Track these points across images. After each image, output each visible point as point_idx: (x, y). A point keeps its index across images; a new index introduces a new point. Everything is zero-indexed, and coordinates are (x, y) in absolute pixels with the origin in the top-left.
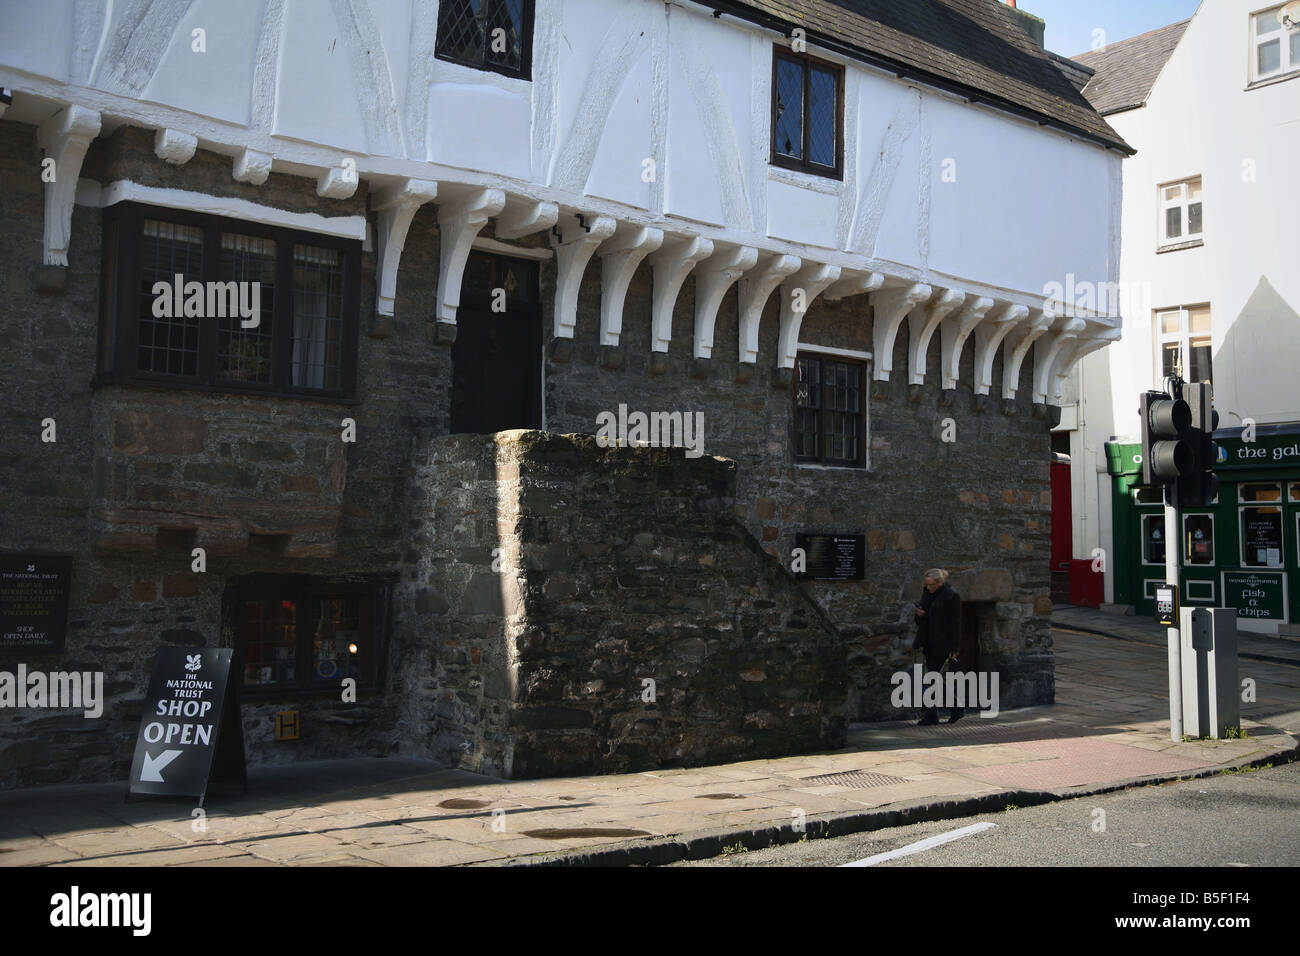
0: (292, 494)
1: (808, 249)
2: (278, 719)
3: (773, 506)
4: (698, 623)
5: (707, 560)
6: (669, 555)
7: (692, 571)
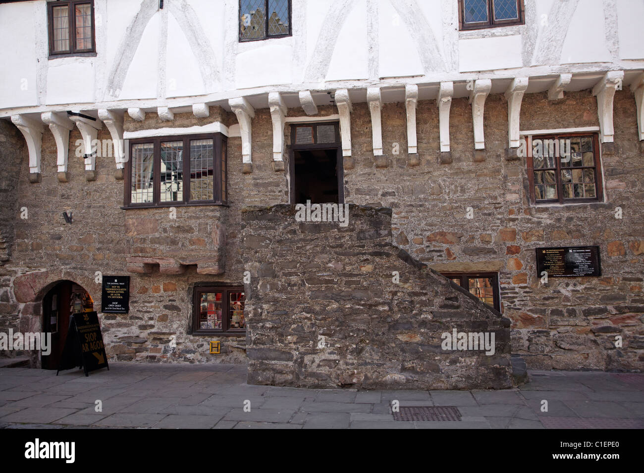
0: (194, 247)
1: (495, 72)
3: (514, 233)
4: (363, 305)
5: (367, 268)
6: (340, 266)
7: (356, 275)
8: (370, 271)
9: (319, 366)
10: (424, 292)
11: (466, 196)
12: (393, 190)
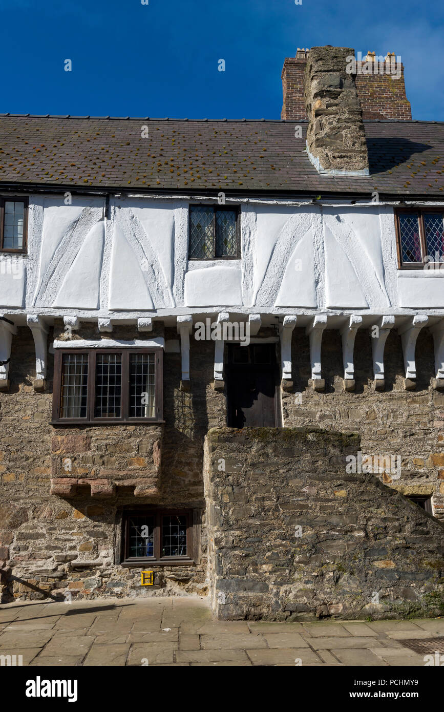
0: (133, 467)
2: (142, 575)
4: (338, 531)
5: (342, 493)
6: (314, 491)
7: (331, 500)
8: (344, 496)
9: (296, 596)
10: (397, 517)
11: (399, 421)
12: (331, 413)
